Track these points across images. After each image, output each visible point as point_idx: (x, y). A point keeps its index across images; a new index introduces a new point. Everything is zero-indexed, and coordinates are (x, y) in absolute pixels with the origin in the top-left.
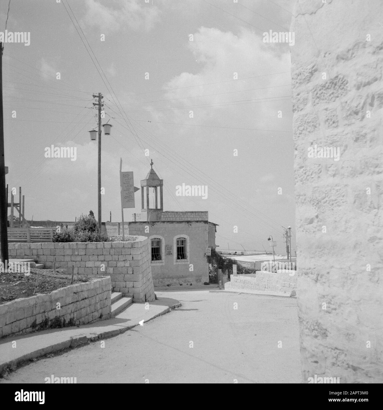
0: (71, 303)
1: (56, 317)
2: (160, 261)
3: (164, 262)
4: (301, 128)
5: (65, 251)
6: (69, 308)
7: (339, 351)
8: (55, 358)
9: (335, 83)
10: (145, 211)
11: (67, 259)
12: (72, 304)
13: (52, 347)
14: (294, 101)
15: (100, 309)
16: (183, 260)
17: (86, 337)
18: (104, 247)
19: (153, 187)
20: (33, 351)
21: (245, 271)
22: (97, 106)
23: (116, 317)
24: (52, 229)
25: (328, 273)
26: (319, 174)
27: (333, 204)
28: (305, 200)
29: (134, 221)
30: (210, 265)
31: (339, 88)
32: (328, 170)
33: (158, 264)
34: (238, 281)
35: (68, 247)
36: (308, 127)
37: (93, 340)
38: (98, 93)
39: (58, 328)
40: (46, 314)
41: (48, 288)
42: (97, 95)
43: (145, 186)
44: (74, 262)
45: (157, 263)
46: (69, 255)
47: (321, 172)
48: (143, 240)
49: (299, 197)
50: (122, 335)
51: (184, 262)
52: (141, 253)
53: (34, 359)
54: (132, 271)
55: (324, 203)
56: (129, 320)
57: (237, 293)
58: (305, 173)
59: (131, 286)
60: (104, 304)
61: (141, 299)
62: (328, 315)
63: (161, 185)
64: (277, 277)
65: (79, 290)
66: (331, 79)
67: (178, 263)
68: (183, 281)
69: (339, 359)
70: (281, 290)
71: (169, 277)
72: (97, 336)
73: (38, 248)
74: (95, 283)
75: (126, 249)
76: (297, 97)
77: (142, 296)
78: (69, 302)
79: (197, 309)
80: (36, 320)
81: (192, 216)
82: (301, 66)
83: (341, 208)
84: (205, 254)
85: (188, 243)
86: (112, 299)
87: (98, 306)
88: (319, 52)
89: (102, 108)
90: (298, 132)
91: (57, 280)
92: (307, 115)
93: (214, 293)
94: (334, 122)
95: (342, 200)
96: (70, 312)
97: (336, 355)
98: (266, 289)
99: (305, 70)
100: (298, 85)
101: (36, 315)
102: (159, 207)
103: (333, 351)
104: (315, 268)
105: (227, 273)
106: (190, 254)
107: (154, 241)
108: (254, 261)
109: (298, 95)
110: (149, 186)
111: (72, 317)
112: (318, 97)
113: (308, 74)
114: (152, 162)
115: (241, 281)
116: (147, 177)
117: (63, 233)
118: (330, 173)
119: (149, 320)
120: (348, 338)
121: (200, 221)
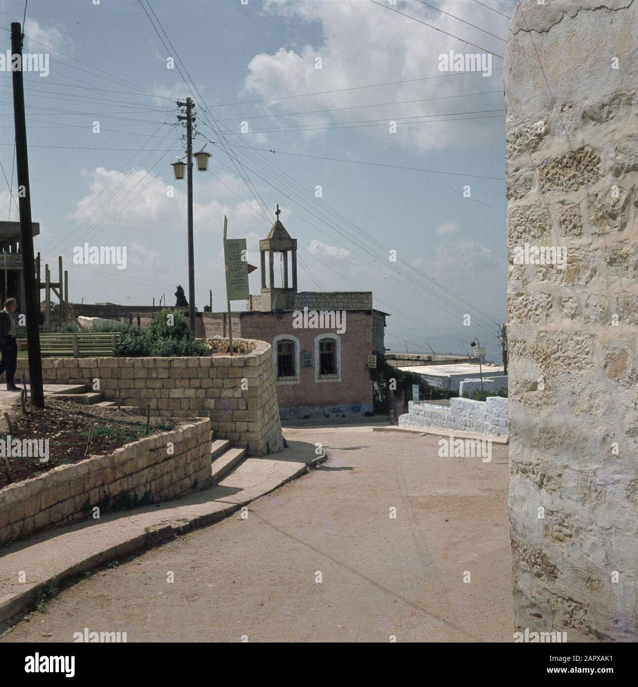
0: (147, 467)
1: (121, 491)
2: (292, 378)
3: (298, 379)
4: (521, 228)
5: (135, 371)
6: (143, 476)
7: (575, 604)
8: (121, 566)
9: (578, 159)
10: (268, 292)
11: (140, 384)
12: (148, 469)
13: (116, 548)
14: (510, 181)
15: (194, 472)
16: (330, 376)
17: (170, 526)
18: (199, 364)
19: (280, 252)
20: (84, 559)
21: (433, 392)
22: (185, 121)
23: (219, 484)
24: (113, 335)
25: (560, 475)
26: (548, 310)
27: (570, 364)
28: (524, 350)
29: (248, 310)
30: (376, 385)
31: (585, 169)
32: (563, 306)
33: (289, 383)
34: (421, 413)
35: (140, 365)
36: (531, 228)
37: (182, 532)
38: (186, 99)
39: (125, 509)
40: (106, 487)
41: (108, 443)
42: (185, 102)
43: (268, 250)
44: (151, 390)
45: (287, 381)
46: (143, 378)
47: (551, 307)
48: (262, 353)
49: (515, 344)
50: (228, 519)
51: (332, 378)
52: (260, 375)
53: (86, 573)
54: (246, 404)
55: (555, 360)
56: (241, 489)
57: (420, 433)
58: (526, 306)
59: (244, 430)
60: (200, 464)
61: (261, 450)
62: (558, 544)
63: (294, 248)
64: (486, 409)
65: (158, 445)
66: (572, 152)
67: (321, 381)
68: (330, 410)
69: (575, 617)
70: (491, 430)
71: (307, 404)
72: (188, 523)
73: (92, 366)
74: (184, 431)
75: (236, 370)
76: (515, 173)
77: (262, 444)
78: (143, 466)
79: (351, 468)
80: (89, 499)
81: (346, 300)
82: (523, 122)
83: (582, 372)
84: (367, 365)
85: (338, 347)
86: (213, 453)
87: (191, 469)
88: (554, 101)
89: (193, 124)
90: (515, 234)
91: (123, 427)
92: (530, 207)
93: (381, 432)
94: (575, 227)
95: (584, 359)
96: (145, 481)
97: (571, 609)
98: (467, 428)
99: (529, 130)
100: (515, 153)
101: (90, 490)
102: (290, 286)
103: (565, 601)
104: (538, 465)
105: (404, 397)
106: (342, 366)
107: (283, 344)
108: (448, 375)
109: (517, 170)
110: (273, 250)
111: (148, 490)
112: (549, 180)
113: (534, 138)
114: (278, 210)
115: (425, 413)
116: (270, 235)
117: (132, 342)
118: (566, 311)
119: (273, 490)
120: (590, 585)
121: (359, 311)
